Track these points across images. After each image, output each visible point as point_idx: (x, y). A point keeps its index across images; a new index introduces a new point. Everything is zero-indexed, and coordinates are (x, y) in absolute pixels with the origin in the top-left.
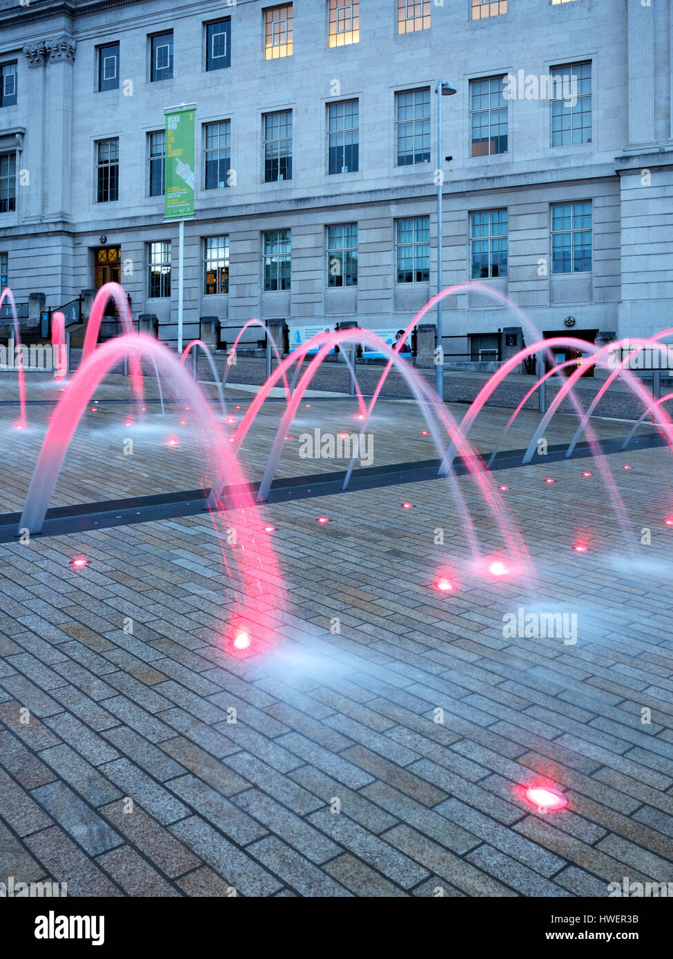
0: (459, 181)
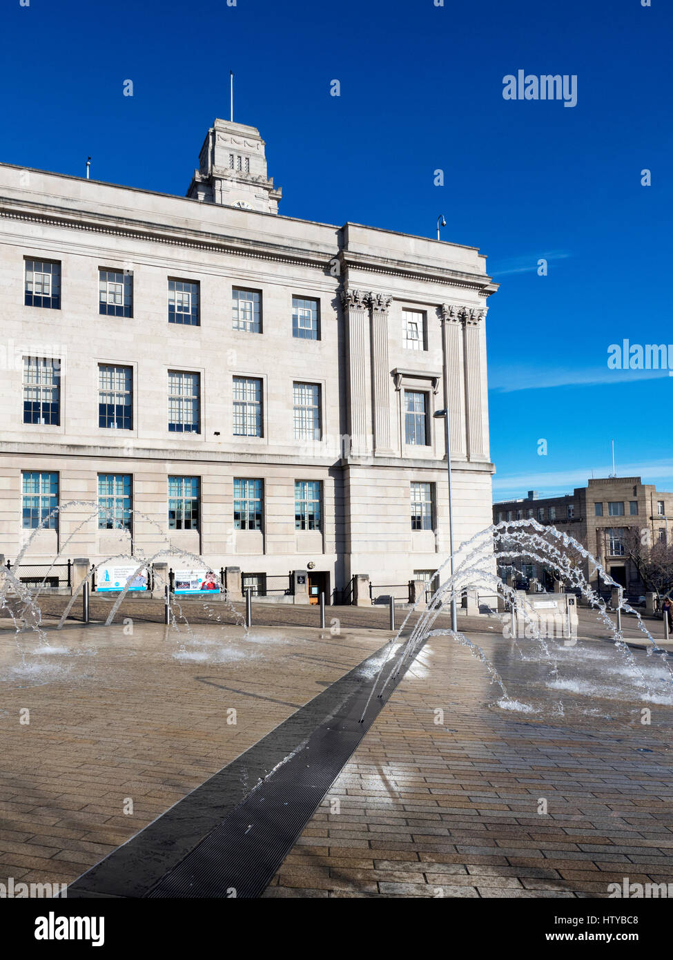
0: (228, 453)
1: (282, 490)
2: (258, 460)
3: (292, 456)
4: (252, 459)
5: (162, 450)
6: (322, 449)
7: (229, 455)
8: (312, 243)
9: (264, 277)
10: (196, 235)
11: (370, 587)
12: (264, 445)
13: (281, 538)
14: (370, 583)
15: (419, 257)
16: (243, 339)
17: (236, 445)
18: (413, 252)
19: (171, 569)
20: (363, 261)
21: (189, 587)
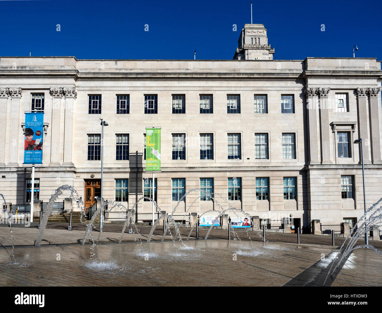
0: (253, 167)
1: (278, 182)
2: (267, 169)
3: (282, 166)
4: (264, 169)
5: (226, 167)
6: (296, 163)
7: (254, 168)
8: (290, 70)
9: (268, 88)
10: (238, 75)
11: (321, 225)
12: (269, 162)
13: (277, 203)
14: (321, 224)
15: (344, 68)
16: (259, 117)
17: (256, 163)
18: (340, 66)
19: (229, 217)
20: (315, 74)
21: (237, 225)
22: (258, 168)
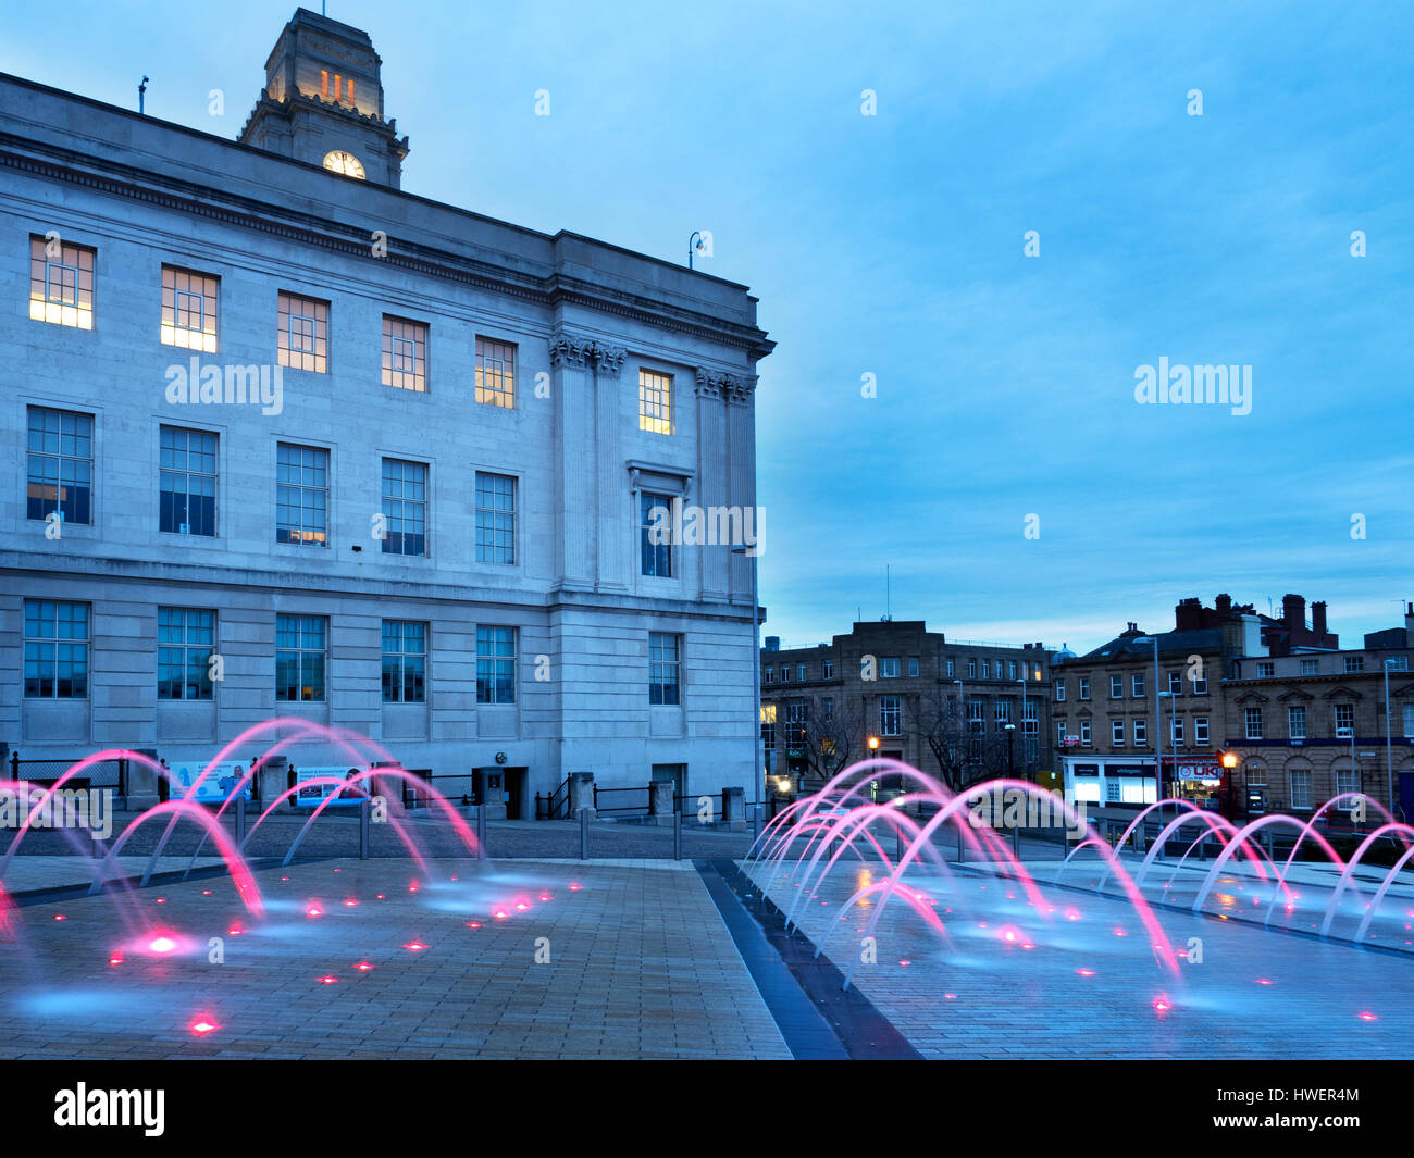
0: (374, 580)
1: (457, 641)
2: (422, 593)
3: (473, 588)
4: (412, 592)
5: (270, 573)
6: (518, 579)
7: (376, 584)
9: (434, 304)
10: (327, 229)
11: (595, 791)
12: (430, 570)
13: (457, 715)
14: (595, 785)
15: (665, 293)
16: (399, 400)
17: (385, 568)
18: (656, 284)
20: (585, 293)
21: (320, 795)
22: (392, 586)
